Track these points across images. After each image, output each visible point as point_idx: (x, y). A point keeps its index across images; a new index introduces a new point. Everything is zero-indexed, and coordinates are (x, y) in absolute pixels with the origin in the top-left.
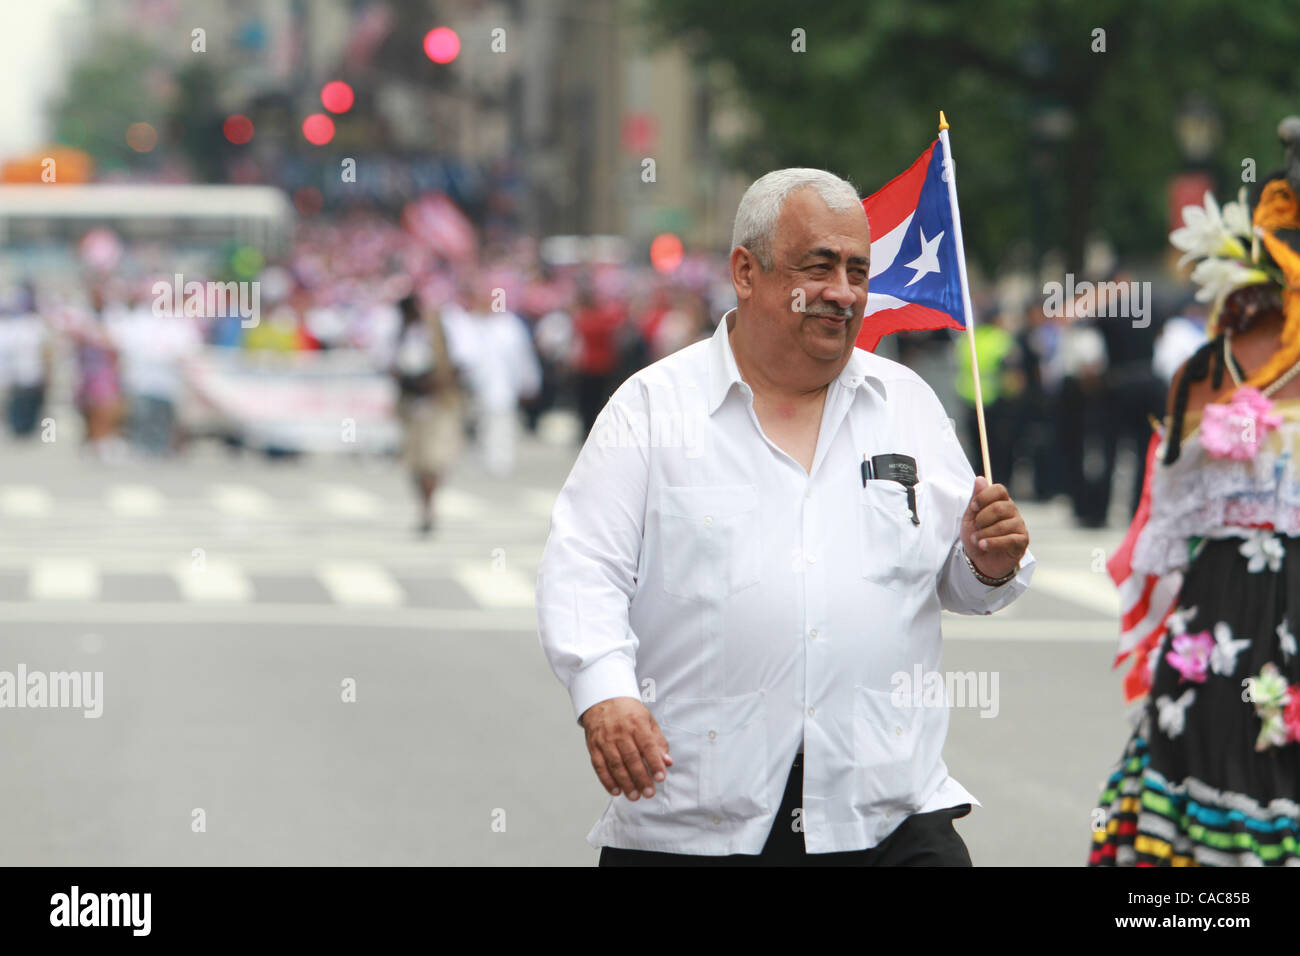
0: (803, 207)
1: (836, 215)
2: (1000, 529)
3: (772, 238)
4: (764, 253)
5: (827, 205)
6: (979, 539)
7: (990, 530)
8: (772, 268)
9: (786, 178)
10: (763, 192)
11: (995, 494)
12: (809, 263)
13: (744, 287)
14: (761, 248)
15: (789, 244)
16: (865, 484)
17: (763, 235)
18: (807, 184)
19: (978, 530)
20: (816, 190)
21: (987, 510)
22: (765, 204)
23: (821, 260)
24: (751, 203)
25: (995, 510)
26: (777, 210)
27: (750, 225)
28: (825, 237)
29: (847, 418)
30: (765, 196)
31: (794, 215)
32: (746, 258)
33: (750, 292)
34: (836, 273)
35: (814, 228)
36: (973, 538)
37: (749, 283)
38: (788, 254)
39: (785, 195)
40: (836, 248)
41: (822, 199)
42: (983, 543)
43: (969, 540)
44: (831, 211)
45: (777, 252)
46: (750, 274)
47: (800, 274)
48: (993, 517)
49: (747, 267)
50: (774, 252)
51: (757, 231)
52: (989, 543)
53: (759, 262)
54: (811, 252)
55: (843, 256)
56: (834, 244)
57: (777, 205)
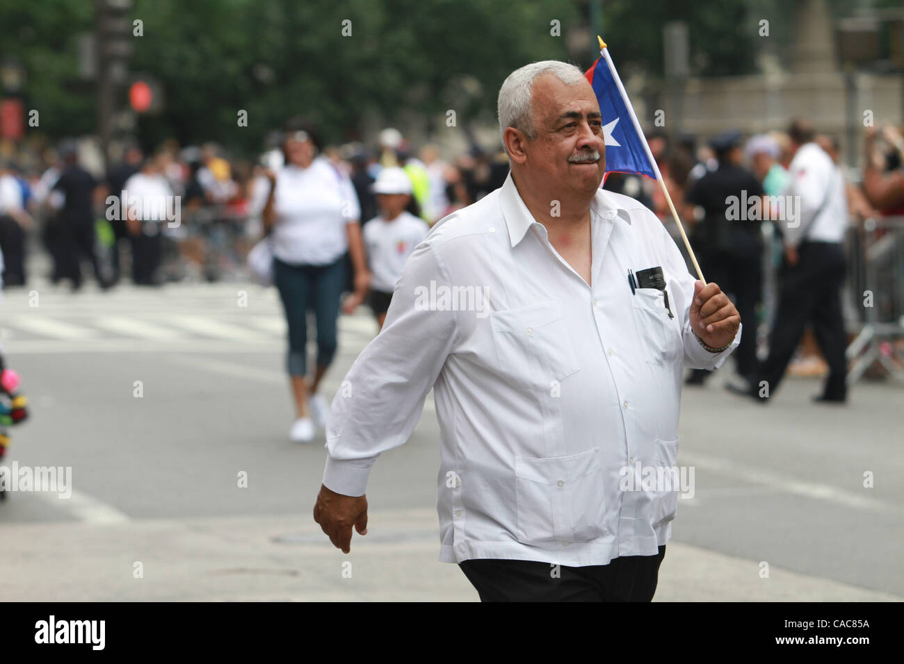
0: (546, 86)
1: (571, 87)
2: (720, 315)
3: (531, 114)
4: (527, 127)
5: (563, 82)
6: (706, 325)
7: (714, 317)
8: (536, 135)
9: (528, 72)
10: (515, 85)
11: (712, 291)
12: (561, 125)
13: (519, 155)
14: (525, 124)
15: (543, 114)
16: (634, 293)
17: (524, 115)
18: (545, 70)
19: (703, 318)
20: (553, 73)
21: (709, 302)
22: (519, 92)
23: (569, 121)
24: (508, 94)
25: (715, 302)
26: (529, 94)
27: (512, 110)
28: (568, 104)
29: (609, 243)
30: (517, 87)
31: (542, 94)
32: (515, 134)
33: (525, 158)
34: (582, 127)
35: (559, 99)
36: (701, 324)
37: (522, 151)
38: (545, 122)
39: (531, 83)
40: (578, 109)
41: (559, 78)
42: (710, 327)
43: (698, 326)
44: (566, 85)
45: (536, 122)
46: (522, 145)
47: (557, 135)
48: (714, 307)
49: (517, 141)
50: (534, 124)
51: (518, 114)
52: (714, 327)
53: (526, 135)
54: (561, 117)
55: (583, 113)
56: (576, 107)
57: (528, 91)
